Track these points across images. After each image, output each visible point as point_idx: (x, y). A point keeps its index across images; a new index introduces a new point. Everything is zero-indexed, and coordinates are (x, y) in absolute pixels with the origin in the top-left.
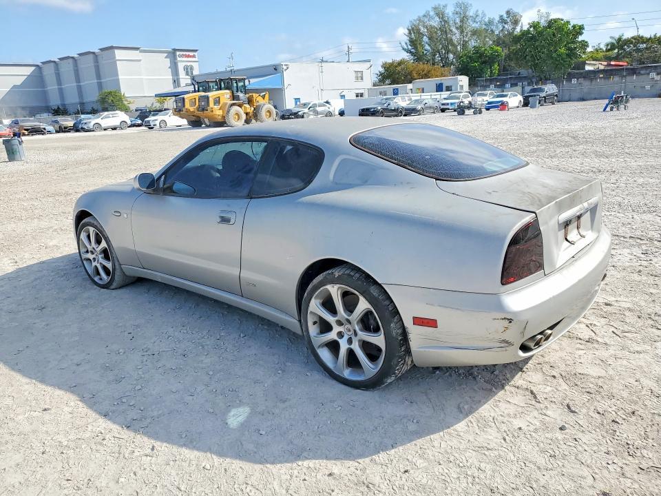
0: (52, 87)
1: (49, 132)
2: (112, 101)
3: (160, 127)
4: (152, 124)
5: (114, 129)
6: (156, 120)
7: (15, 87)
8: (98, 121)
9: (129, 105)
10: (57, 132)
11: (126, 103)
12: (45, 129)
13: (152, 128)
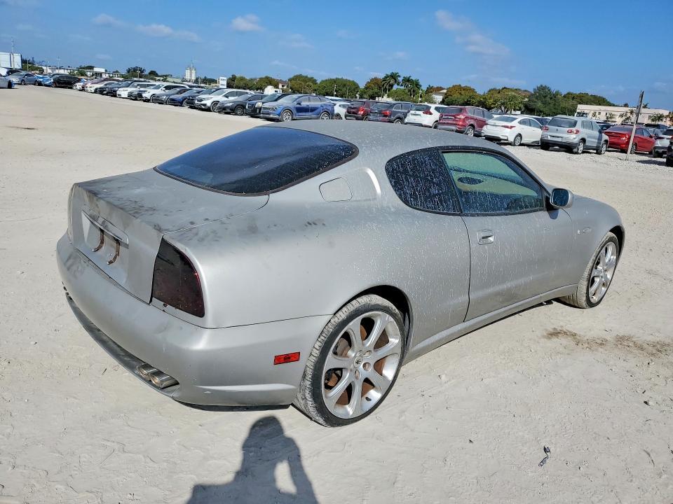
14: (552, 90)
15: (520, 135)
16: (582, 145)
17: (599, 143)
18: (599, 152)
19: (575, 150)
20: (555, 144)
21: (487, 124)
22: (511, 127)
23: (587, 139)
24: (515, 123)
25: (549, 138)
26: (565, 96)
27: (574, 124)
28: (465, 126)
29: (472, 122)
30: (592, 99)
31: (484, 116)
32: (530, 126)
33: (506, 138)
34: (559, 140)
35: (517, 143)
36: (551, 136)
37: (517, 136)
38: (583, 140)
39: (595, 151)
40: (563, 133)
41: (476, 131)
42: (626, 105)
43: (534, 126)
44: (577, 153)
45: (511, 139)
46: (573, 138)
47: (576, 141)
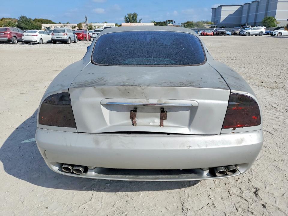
0: (244, 15)
1: (229, 35)
2: (269, 22)
3: (278, 35)
4: (274, 34)
5: (256, 35)
6: (276, 32)
7: (230, 15)
8: (249, 31)
9: (277, 24)
10: (232, 35)
11: (275, 23)
12: (226, 33)
13: (274, 36)
14: (28, 18)
15: (41, 39)
16: (69, 39)
17: (75, 38)
18: (75, 42)
19: (68, 42)
20: (59, 41)
21: (24, 35)
22: (37, 35)
23: (71, 37)
24: (37, 33)
25: (56, 38)
26: (34, 20)
27: (64, 31)
28: (11, 37)
29: (15, 35)
30: (46, 21)
31: (19, 31)
32: (44, 34)
33: (36, 41)
34: (60, 39)
35: (41, 43)
36: (56, 37)
37: (40, 39)
38: (70, 38)
39: (74, 42)
40: (61, 35)
41: (18, 39)
42: (60, 23)
43: (46, 34)
44: (69, 43)
45: (38, 41)
46: (65, 37)
47: (67, 38)
